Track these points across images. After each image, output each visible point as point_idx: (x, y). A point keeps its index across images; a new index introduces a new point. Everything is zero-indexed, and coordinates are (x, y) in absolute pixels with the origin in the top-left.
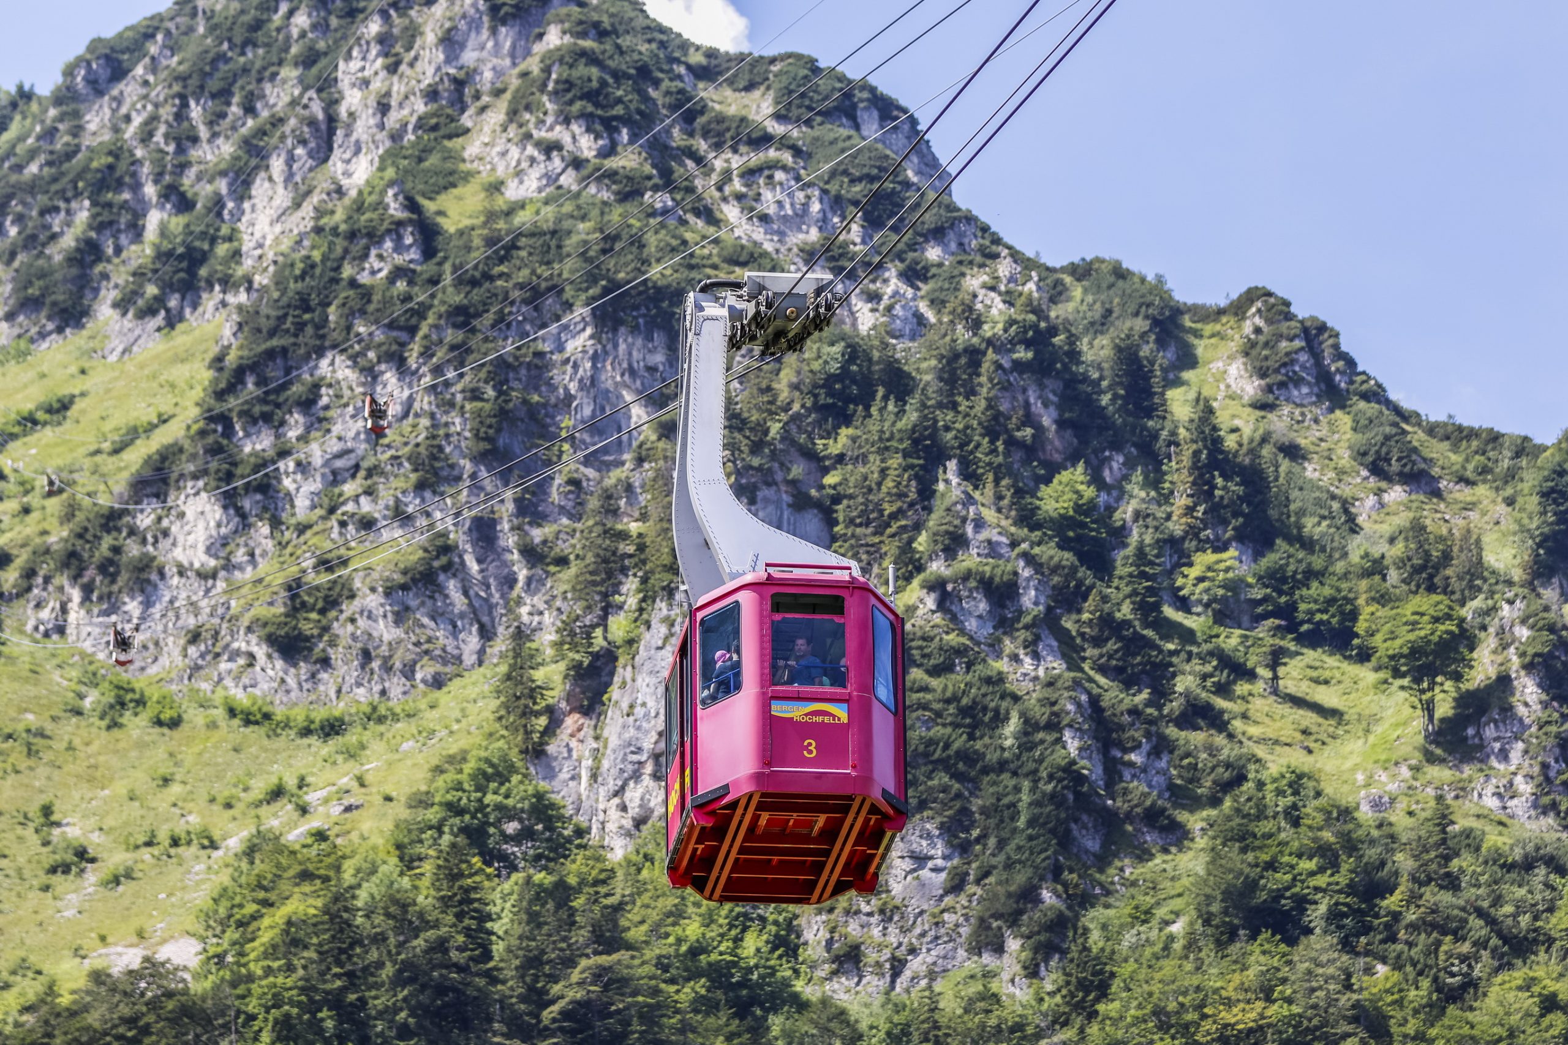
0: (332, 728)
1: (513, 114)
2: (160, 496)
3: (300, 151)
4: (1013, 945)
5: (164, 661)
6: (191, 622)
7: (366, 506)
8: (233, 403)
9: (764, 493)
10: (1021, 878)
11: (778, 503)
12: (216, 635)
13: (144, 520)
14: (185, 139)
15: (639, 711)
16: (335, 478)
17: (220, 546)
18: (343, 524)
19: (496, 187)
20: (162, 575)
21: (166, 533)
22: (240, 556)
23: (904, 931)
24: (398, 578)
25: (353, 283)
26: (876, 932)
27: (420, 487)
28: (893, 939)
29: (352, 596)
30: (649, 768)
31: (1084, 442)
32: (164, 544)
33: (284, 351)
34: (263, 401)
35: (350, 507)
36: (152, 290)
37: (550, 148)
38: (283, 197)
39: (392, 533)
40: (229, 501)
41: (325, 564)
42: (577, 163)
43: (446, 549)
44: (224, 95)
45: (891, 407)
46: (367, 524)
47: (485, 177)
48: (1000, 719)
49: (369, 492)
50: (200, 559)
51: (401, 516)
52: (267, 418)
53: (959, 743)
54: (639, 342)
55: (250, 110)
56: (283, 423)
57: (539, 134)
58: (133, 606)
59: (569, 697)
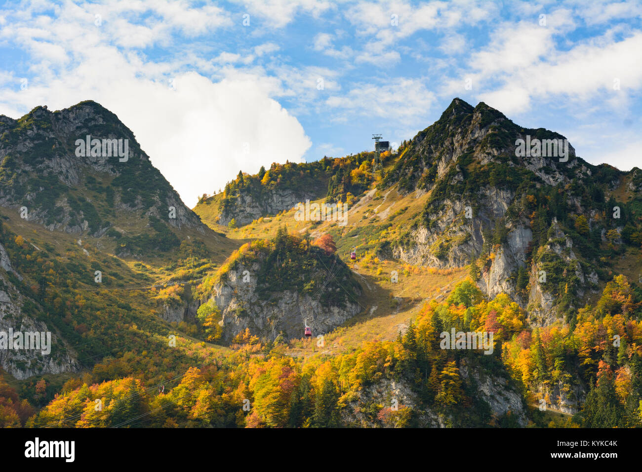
0: (450, 274)
1: (482, 147)
2: (416, 229)
3: (447, 156)
4: (565, 317)
5: (418, 262)
6: (422, 254)
7: (454, 229)
8: (429, 210)
9: (518, 226)
10: (565, 303)
11: (521, 228)
12: (427, 256)
13: (413, 234)
14: (431, 152)
15: (495, 272)
16: (448, 224)
17: (427, 238)
18: (450, 233)
19: (479, 163)
20: (417, 245)
21: (417, 236)
22: (431, 240)
23: (544, 315)
24: (461, 243)
25: (450, 185)
26: (539, 315)
27: (464, 224)
28: (542, 316)
29: (452, 247)
30: (498, 283)
31: (586, 209)
32: (417, 238)
33: (438, 199)
34: (434, 209)
35: (451, 229)
36: (424, 184)
37: (489, 154)
38: (444, 165)
39: (460, 234)
40: (429, 229)
41: (447, 241)
42: (494, 156)
43: (470, 236)
44: (437, 144)
45: (543, 207)
46: (455, 232)
47: (477, 161)
48: (562, 270)
49: (455, 226)
50: (423, 241)
51: (461, 230)
52: (435, 213)
53: (554, 276)
54: (505, 192)
55: (442, 146)
56: (438, 213)
57: (487, 151)
58: (412, 251)
59: (484, 269)
